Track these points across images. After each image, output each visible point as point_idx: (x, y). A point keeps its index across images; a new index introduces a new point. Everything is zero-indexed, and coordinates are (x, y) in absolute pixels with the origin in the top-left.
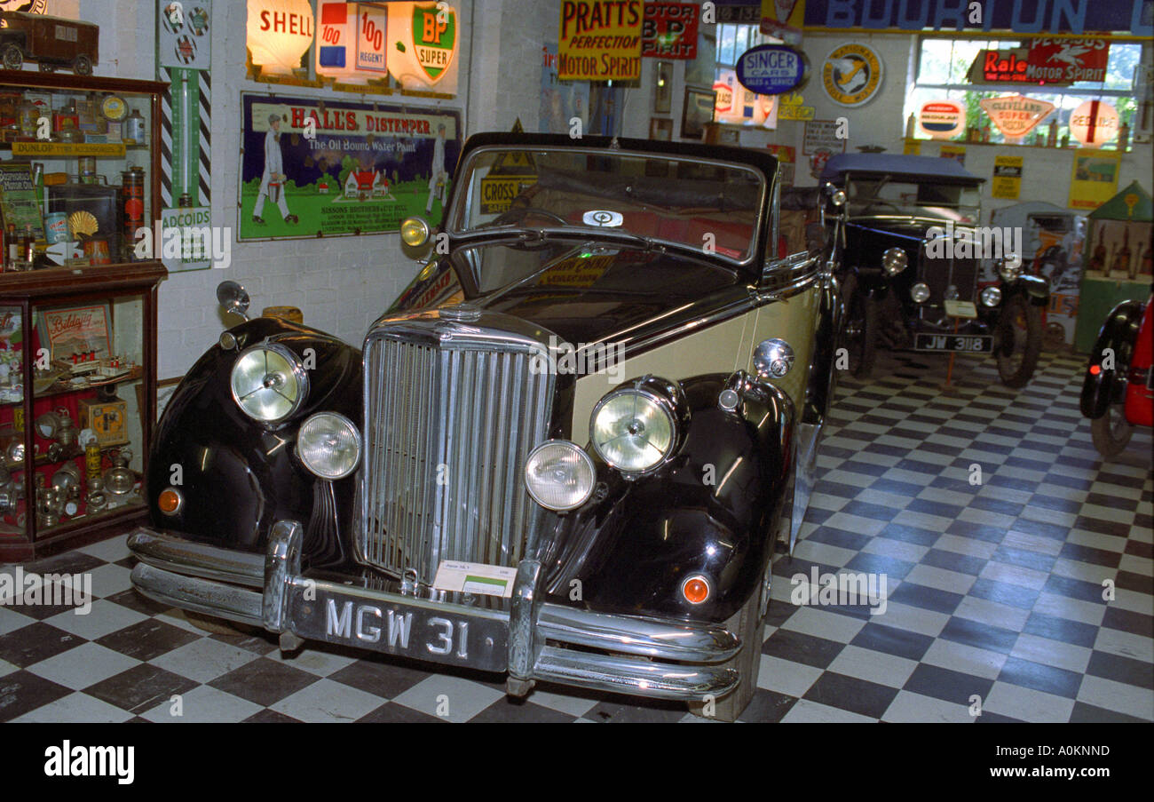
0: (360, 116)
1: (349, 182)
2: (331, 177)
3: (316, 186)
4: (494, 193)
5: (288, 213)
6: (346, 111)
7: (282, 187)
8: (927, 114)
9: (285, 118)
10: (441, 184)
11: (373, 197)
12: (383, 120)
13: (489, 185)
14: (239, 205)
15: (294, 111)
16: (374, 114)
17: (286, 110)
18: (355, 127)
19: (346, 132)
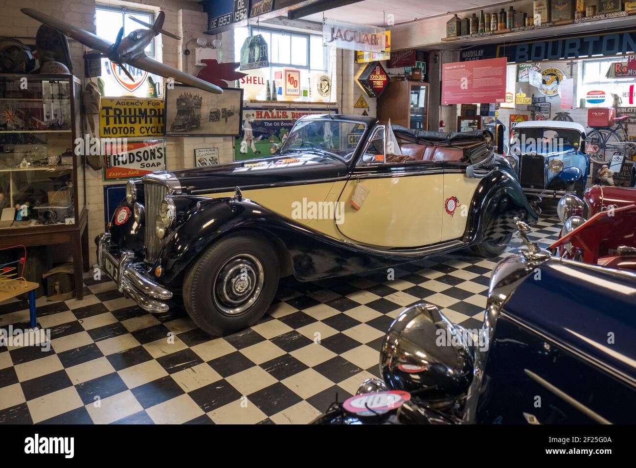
0: (289, 113)
1: (284, 138)
2: (275, 136)
3: (268, 140)
4: (354, 140)
5: (256, 150)
6: (282, 111)
7: (253, 141)
8: (589, 96)
9: (253, 115)
10: (330, 137)
11: (296, 143)
12: (299, 114)
13: (351, 137)
14: (234, 147)
15: (257, 112)
16: (295, 112)
17: (254, 112)
18: (287, 117)
19: (282, 119)
